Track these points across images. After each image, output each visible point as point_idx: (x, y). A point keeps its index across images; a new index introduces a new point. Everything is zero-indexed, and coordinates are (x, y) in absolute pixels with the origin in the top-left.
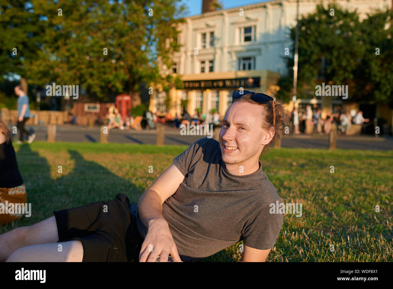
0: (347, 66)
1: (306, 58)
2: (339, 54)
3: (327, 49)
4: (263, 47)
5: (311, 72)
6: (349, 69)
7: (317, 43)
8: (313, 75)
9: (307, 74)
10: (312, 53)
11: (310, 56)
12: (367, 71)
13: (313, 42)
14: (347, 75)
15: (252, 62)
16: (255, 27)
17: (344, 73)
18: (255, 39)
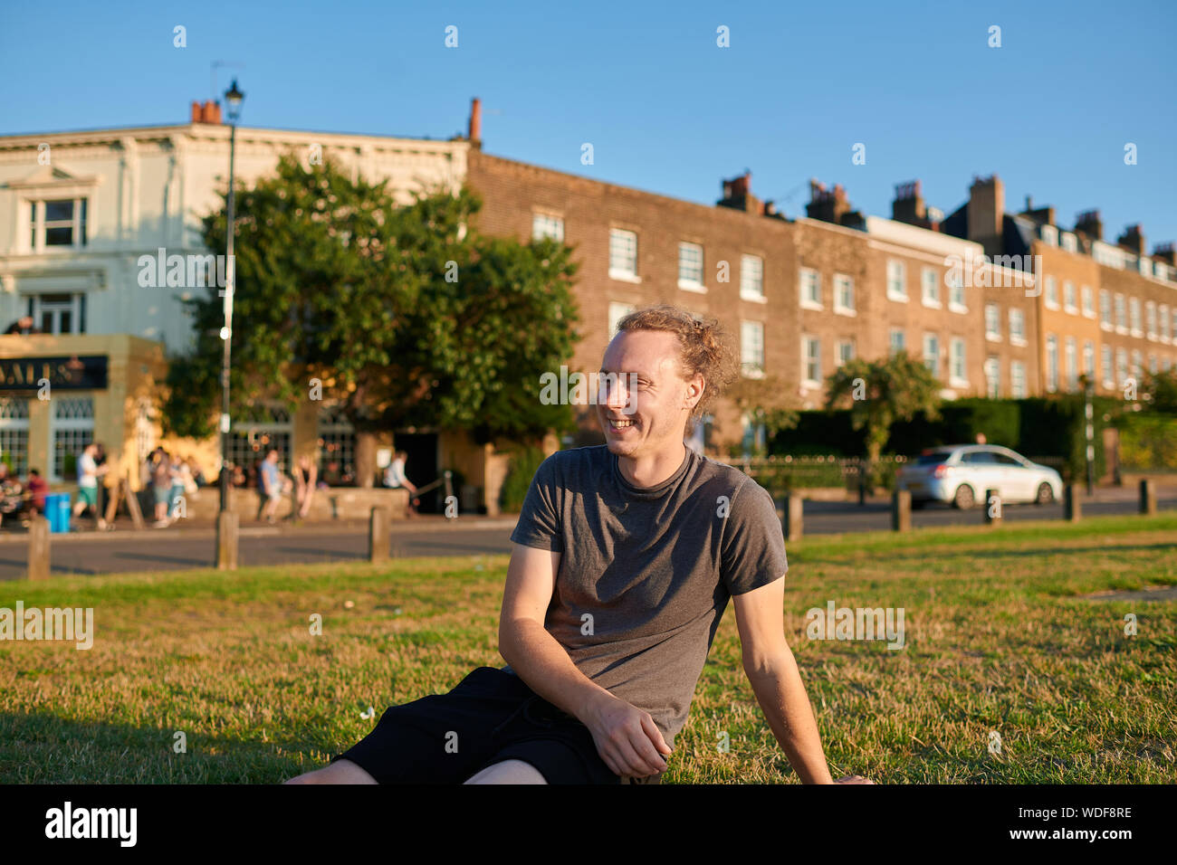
0: (374, 329)
1: (259, 306)
2: (353, 296)
3: (321, 281)
4: (111, 266)
5: (275, 345)
6: (378, 338)
7: (288, 264)
8: (280, 355)
9: (264, 353)
10: (278, 291)
11: (271, 302)
12: (423, 345)
13: (279, 260)
14: (372, 354)
15: (75, 308)
16: (85, 201)
17: (365, 351)
18: (84, 240)
